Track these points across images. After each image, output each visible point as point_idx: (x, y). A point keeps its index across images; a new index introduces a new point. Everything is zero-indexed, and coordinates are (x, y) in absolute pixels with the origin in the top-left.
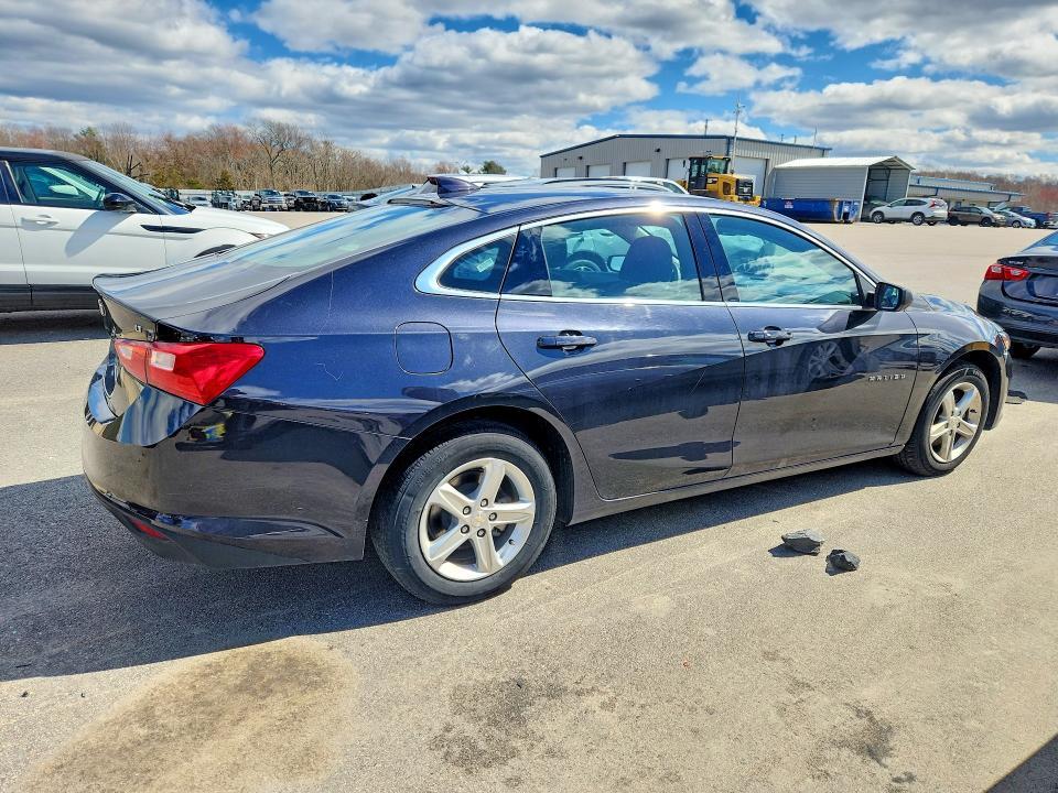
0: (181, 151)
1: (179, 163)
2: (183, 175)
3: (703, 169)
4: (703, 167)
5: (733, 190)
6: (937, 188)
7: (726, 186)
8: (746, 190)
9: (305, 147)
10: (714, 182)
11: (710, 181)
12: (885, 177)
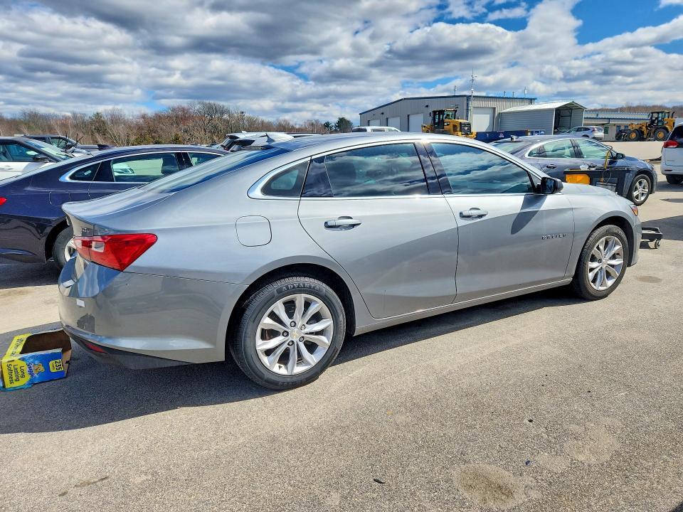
0: (151, 124)
1: (150, 131)
2: (153, 137)
3: (441, 117)
4: (441, 116)
5: (458, 129)
6: (609, 119)
7: (455, 126)
8: (466, 128)
9: (226, 116)
10: (448, 125)
11: (446, 124)
12: (568, 114)
